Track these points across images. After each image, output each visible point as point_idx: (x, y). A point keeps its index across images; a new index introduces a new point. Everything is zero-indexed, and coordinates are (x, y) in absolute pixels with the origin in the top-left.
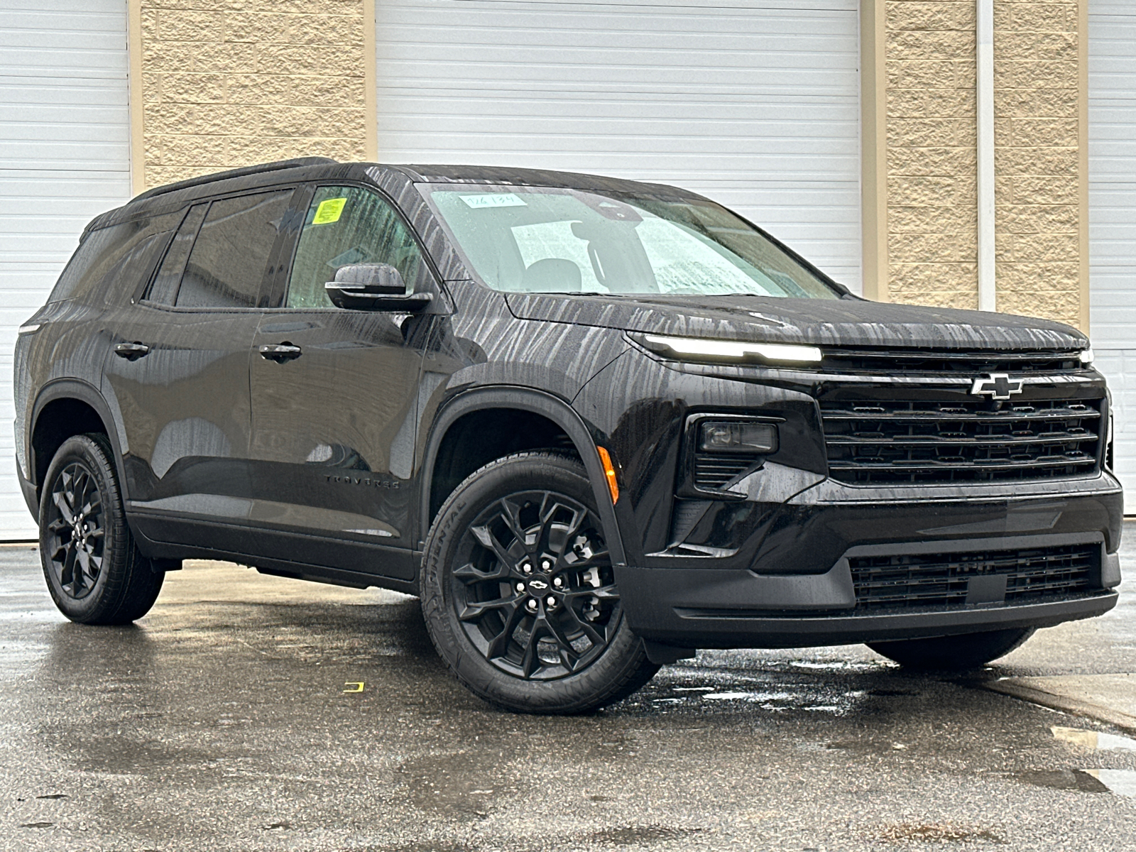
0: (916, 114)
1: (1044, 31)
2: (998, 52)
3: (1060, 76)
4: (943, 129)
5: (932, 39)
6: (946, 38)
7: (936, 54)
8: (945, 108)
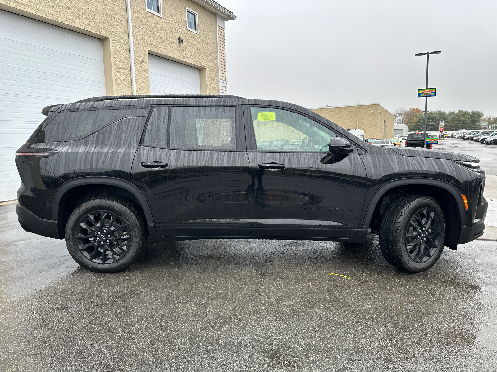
0: (121, 89)
1: (142, 73)
2: (136, 79)
3: (145, 84)
4: (126, 93)
5: (122, 71)
6: (126, 71)
7: (123, 75)
8: (126, 88)
